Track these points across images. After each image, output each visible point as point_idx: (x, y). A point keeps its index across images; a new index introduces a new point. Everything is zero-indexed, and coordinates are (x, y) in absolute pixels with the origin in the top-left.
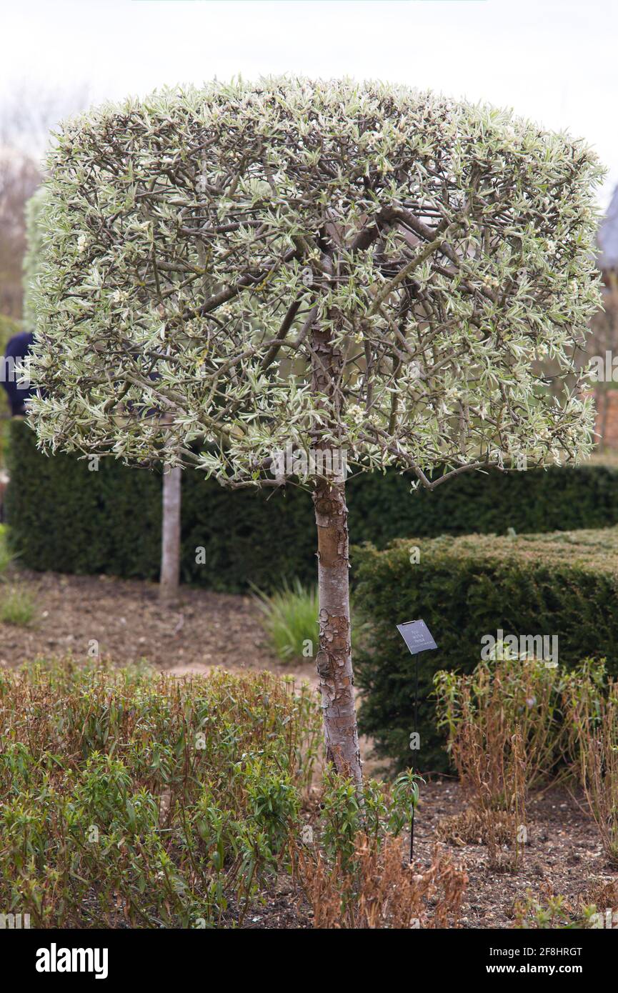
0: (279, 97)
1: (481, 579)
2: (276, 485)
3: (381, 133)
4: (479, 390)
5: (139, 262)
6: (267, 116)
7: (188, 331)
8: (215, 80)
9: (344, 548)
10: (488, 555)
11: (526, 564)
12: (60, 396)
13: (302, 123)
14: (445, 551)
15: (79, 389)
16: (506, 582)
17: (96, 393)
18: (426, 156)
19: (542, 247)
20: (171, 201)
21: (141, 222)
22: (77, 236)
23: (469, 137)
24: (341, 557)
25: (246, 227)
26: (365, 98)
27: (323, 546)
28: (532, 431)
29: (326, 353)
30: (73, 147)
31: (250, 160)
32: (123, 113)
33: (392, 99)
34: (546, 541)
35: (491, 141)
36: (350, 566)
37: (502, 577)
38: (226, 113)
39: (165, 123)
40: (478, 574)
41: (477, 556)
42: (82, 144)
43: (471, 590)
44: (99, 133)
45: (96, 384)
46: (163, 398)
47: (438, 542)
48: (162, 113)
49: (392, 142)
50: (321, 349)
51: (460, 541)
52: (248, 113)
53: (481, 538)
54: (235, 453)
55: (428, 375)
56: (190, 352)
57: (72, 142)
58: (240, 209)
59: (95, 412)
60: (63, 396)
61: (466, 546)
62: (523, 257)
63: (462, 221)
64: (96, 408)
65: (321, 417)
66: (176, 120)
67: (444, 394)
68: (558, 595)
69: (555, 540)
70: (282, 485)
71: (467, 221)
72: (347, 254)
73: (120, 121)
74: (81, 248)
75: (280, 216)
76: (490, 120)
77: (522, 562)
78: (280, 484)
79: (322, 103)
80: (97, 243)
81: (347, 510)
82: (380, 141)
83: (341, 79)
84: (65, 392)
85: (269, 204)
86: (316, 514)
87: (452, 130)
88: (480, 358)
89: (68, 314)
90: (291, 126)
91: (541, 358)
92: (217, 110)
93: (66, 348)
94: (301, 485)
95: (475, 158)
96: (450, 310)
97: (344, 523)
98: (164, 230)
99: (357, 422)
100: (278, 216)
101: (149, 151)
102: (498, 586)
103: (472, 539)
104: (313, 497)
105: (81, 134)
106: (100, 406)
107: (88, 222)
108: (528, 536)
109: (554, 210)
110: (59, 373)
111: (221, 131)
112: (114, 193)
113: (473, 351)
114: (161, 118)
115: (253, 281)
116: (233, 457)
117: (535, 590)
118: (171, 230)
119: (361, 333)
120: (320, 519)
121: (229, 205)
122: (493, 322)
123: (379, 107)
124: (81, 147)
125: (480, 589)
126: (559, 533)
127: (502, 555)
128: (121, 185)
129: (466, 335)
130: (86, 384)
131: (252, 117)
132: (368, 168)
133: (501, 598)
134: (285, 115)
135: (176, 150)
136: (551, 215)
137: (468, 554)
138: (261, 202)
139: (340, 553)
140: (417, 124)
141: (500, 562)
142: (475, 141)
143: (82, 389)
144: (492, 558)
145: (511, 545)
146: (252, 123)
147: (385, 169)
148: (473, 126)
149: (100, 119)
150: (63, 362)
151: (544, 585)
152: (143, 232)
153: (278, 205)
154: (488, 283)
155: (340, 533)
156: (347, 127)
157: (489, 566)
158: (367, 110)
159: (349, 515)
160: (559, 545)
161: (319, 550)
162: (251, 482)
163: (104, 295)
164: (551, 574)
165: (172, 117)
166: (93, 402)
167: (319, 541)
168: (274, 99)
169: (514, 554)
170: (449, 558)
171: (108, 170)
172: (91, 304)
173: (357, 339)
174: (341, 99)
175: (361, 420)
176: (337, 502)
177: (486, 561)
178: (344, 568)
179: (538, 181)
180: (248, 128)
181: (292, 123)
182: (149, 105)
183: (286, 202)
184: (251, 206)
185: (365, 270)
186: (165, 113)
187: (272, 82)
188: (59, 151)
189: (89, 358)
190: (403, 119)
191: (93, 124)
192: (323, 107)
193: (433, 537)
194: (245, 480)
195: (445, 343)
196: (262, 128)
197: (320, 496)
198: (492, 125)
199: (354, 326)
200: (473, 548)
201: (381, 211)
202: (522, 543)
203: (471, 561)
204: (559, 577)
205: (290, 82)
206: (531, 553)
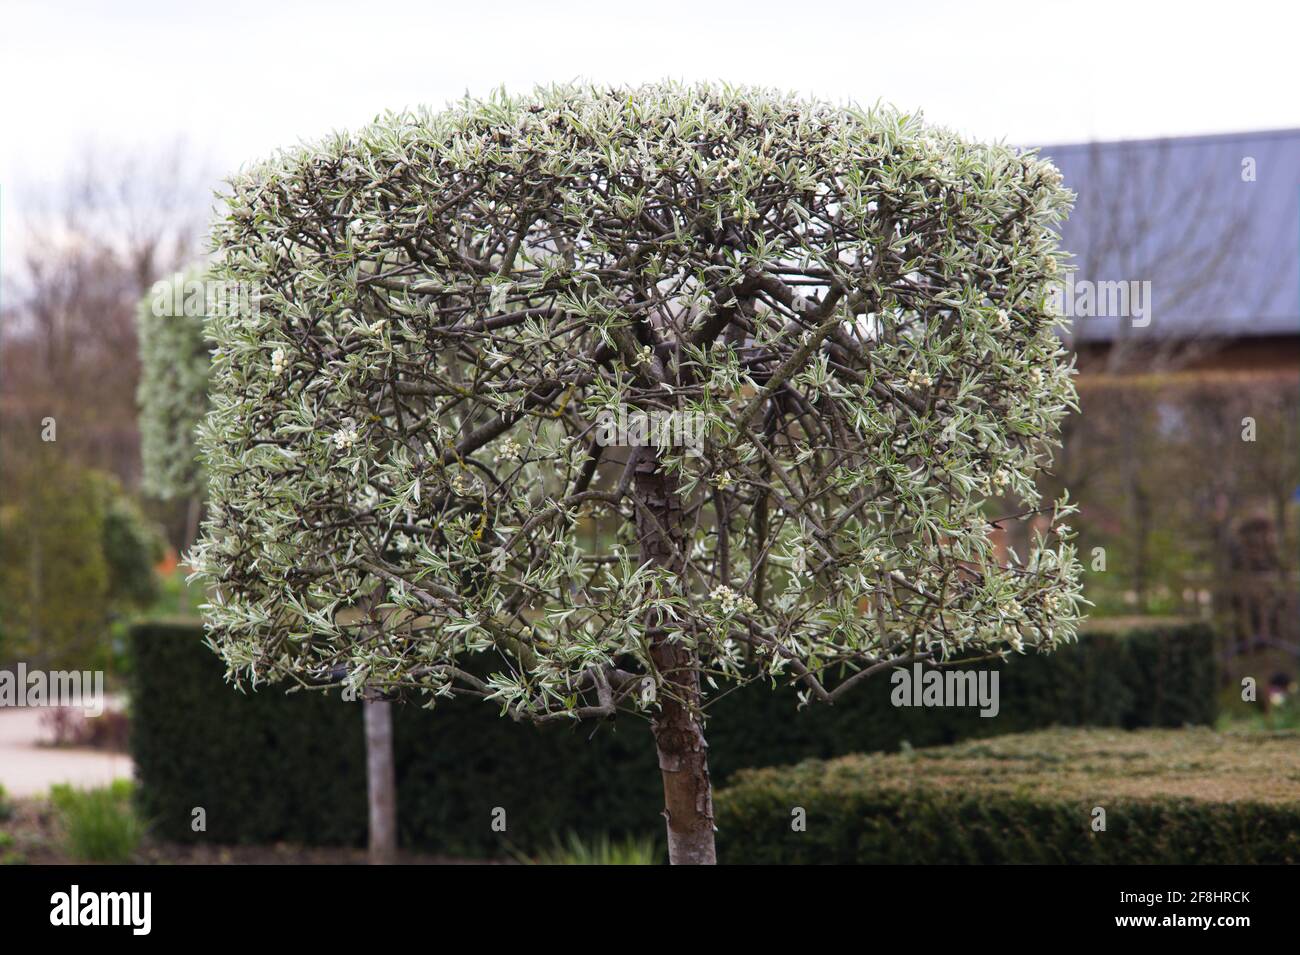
0: (569, 117)
1: (877, 824)
2: (602, 715)
3: (737, 160)
4: (911, 548)
5: (372, 385)
6: (558, 146)
7: (456, 487)
8: (467, 96)
9: (706, 801)
10: (884, 786)
11: (944, 796)
12: (255, 597)
13: (613, 154)
14: (817, 784)
15: (288, 587)
16: (915, 826)
17: (317, 592)
18: (806, 191)
19: (991, 321)
20: (416, 287)
21: (370, 322)
22: (269, 351)
23: (873, 158)
24: (703, 816)
25: (536, 319)
26: (703, 109)
27: (672, 799)
28: (994, 605)
29: (659, 508)
30: (254, 214)
31: (533, 216)
32: (327, 156)
33: (744, 108)
34: (958, 758)
35: (904, 163)
36: (716, 828)
37: (909, 818)
38: (493, 145)
39: (398, 167)
40: (874, 817)
41: (868, 788)
42: (268, 208)
43: (864, 840)
44: (291, 190)
45: (314, 576)
46: (422, 592)
47: (802, 771)
48: (393, 152)
49: (754, 173)
50: (651, 501)
51: (834, 766)
52: (526, 143)
53: (861, 760)
54: (544, 672)
55: (829, 530)
56: (460, 519)
57: (251, 205)
58: (524, 292)
59: (318, 622)
60: (261, 597)
61: (845, 774)
62: (964, 337)
63: (869, 288)
64: (318, 614)
65: (674, 609)
66: (415, 161)
67: (860, 558)
68: (996, 840)
69: (973, 755)
70: (612, 714)
71: (876, 286)
72: (697, 350)
73: (326, 168)
74: (277, 369)
75: (588, 300)
76: (897, 130)
77: (938, 794)
78: (609, 712)
79: (638, 121)
80: (303, 359)
81: (706, 744)
82: (735, 172)
83: (660, 83)
84: (265, 592)
85: (569, 281)
86: (659, 752)
87: (841, 150)
88: (909, 499)
89: (263, 473)
90: (595, 158)
91: (1000, 492)
92: (477, 142)
93: (264, 524)
94: (640, 712)
95: (882, 189)
96: (861, 428)
97: (703, 764)
98: (408, 332)
99: (725, 611)
100: (585, 298)
101: (376, 212)
102: (904, 832)
103: (851, 762)
104: (654, 728)
105: (266, 193)
106: (325, 611)
107: (283, 328)
108: (931, 751)
109: (1003, 262)
110: (255, 564)
111: (487, 173)
112: (323, 281)
113: (900, 488)
114: (390, 158)
115: (540, 402)
116: (540, 679)
117: (961, 835)
118: (417, 331)
119: (727, 473)
120: (666, 760)
121: (507, 286)
122: (927, 441)
123: (728, 123)
124: (266, 212)
125: (878, 839)
126: (973, 744)
127: (903, 784)
128: (335, 267)
129: (888, 465)
130: (301, 581)
131: (535, 148)
132: (719, 216)
133: (909, 851)
134: (585, 142)
135: (419, 208)
136: (998, 270)
137: (853, 787)
138: (558, 278)
139: (699, 809)
140: (789, 143)
141: (904, 796)
142: (882, 164)
143: (294, 586)
144: (891, 791)
145: (911, 767)
146: (535, 158)
147: (747, 214)
148: (873, 141)
149: (294, 167)
150: (259, 545)
151: (975, 826)
152: (375, 337)
153: (584, 280)
154: (915, 382)
155: (698, 779)
156: (684, 154)
157: (887, 803)
158: (710, 126)
159: (709, 750)
160: (982, 763)
161: (668, 806)
162: (564, 713)
163: (317, 439)
164: (983, 808)
165: (409, 157)
166: (313, 606)
167: (667, 793)
168: (561, 120)
169: (921, 783)
170: (826, 796)
171: (309, 246)
172: (299, 454)
173: (720, 483)
174: (667, 113)
175: (732, 608)
176: (690, 732)
177: (883, 795)
178: (707, 832)
179: (976, 218)
180: (529, 166)
181: (596, 154)
182: (370, 141)
183: (596, 276)
184: (542, 285)
185: (728, 373)
186: (398, 151)
187: (555, 93)
188: (231, 222)
189: (299, 537)
190: (768, 138)
191: (285, 176)
192: (640, 126)
193: (793, 762)
194: (553, 709)
195: (858, 480)
196: (552, 164)
197: (664, 725)
198: (902, 138)
199: (713, 463)
200: (856, 777)
201: (744, 280)
202: (926, 764)
203: (860, 799)
204: (995, 813)
205: (580, 92)
206: (947, 779)
